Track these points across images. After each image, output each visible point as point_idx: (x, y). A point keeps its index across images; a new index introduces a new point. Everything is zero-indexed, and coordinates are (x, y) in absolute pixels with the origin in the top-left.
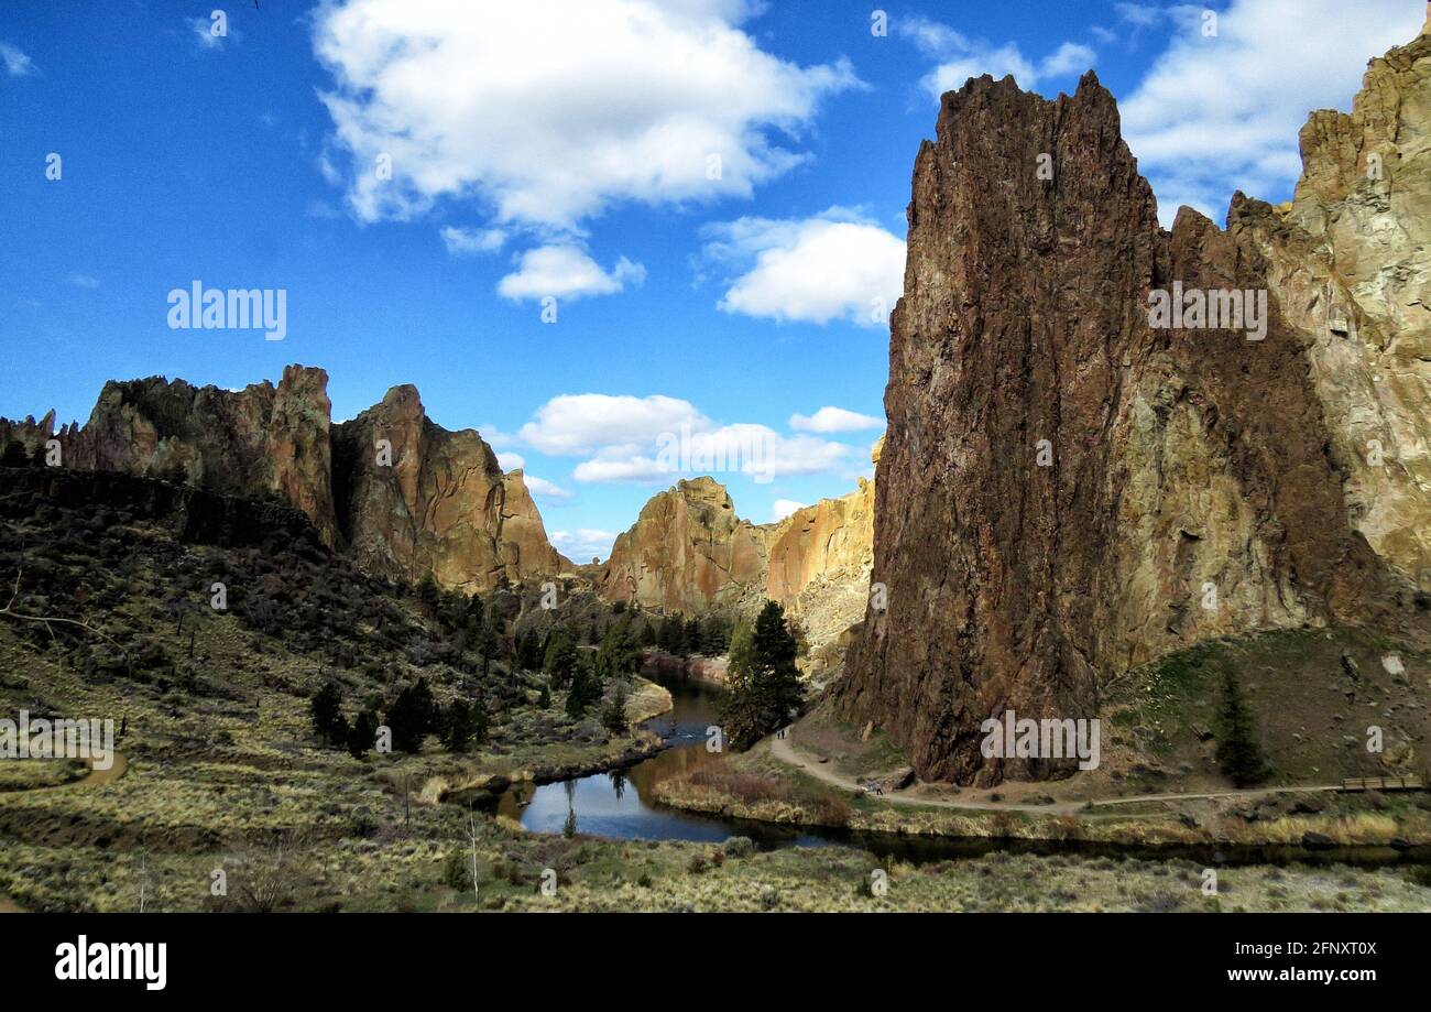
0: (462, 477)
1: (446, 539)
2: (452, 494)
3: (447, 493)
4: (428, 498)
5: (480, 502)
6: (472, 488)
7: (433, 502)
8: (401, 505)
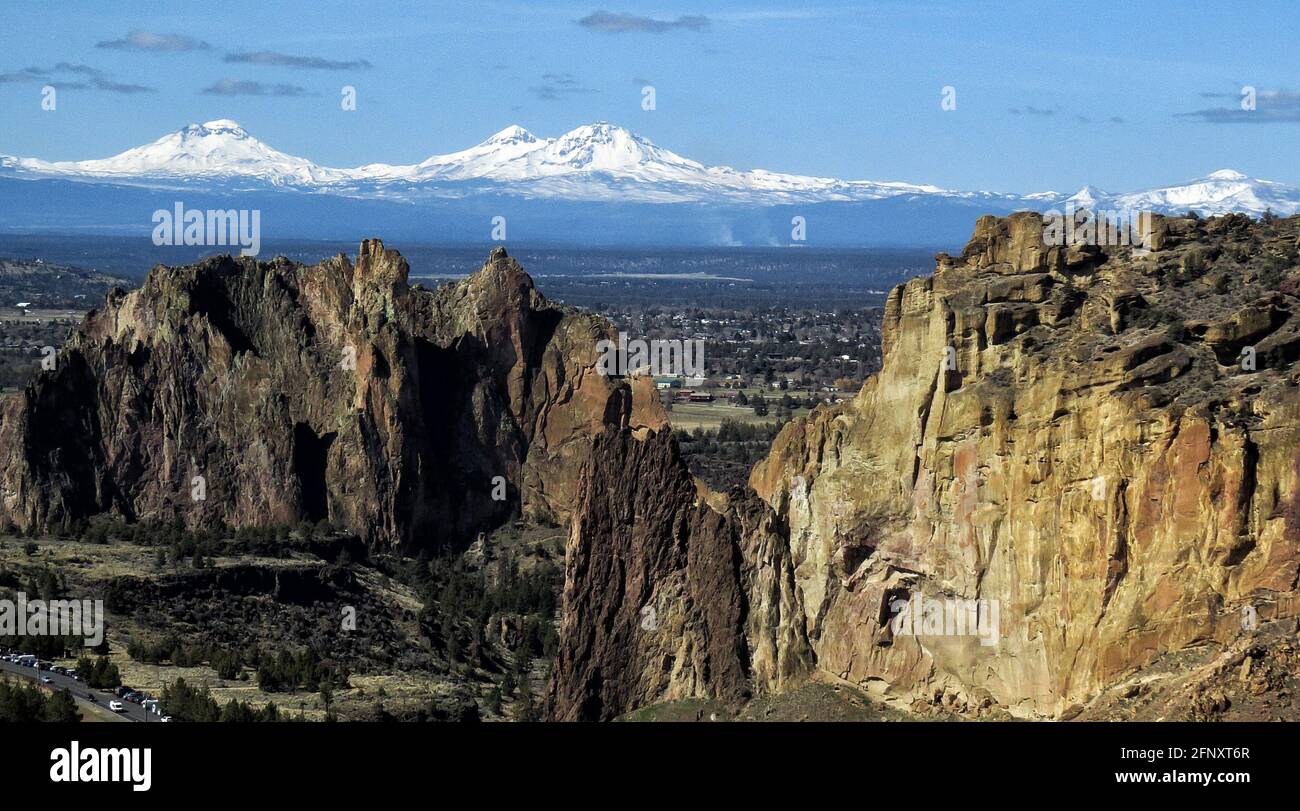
0: (577, 378)
1: (558, 457)
2: (566, 400)
3: (559, 400)
4: (536, 406)
5: (598, 411)
6: (589, 393)
7: (542, 412)
8: (504, 416)
